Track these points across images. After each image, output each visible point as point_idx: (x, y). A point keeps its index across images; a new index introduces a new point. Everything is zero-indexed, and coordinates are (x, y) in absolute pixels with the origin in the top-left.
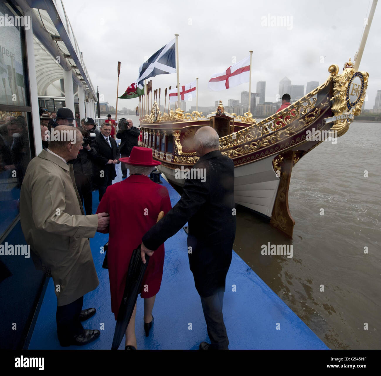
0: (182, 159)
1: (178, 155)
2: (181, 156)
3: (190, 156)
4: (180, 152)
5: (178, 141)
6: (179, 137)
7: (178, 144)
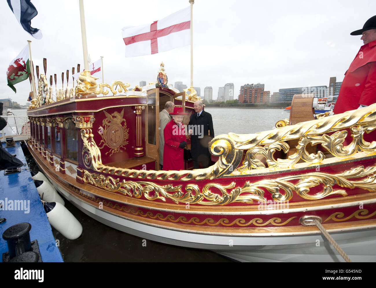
0: (103, 181)
1: (92, 170)
2: (102, 173)
3: (128, 179)
4: (97, 164)
5: (89, 139)
6: (91, 131)
7: (91, 145)
